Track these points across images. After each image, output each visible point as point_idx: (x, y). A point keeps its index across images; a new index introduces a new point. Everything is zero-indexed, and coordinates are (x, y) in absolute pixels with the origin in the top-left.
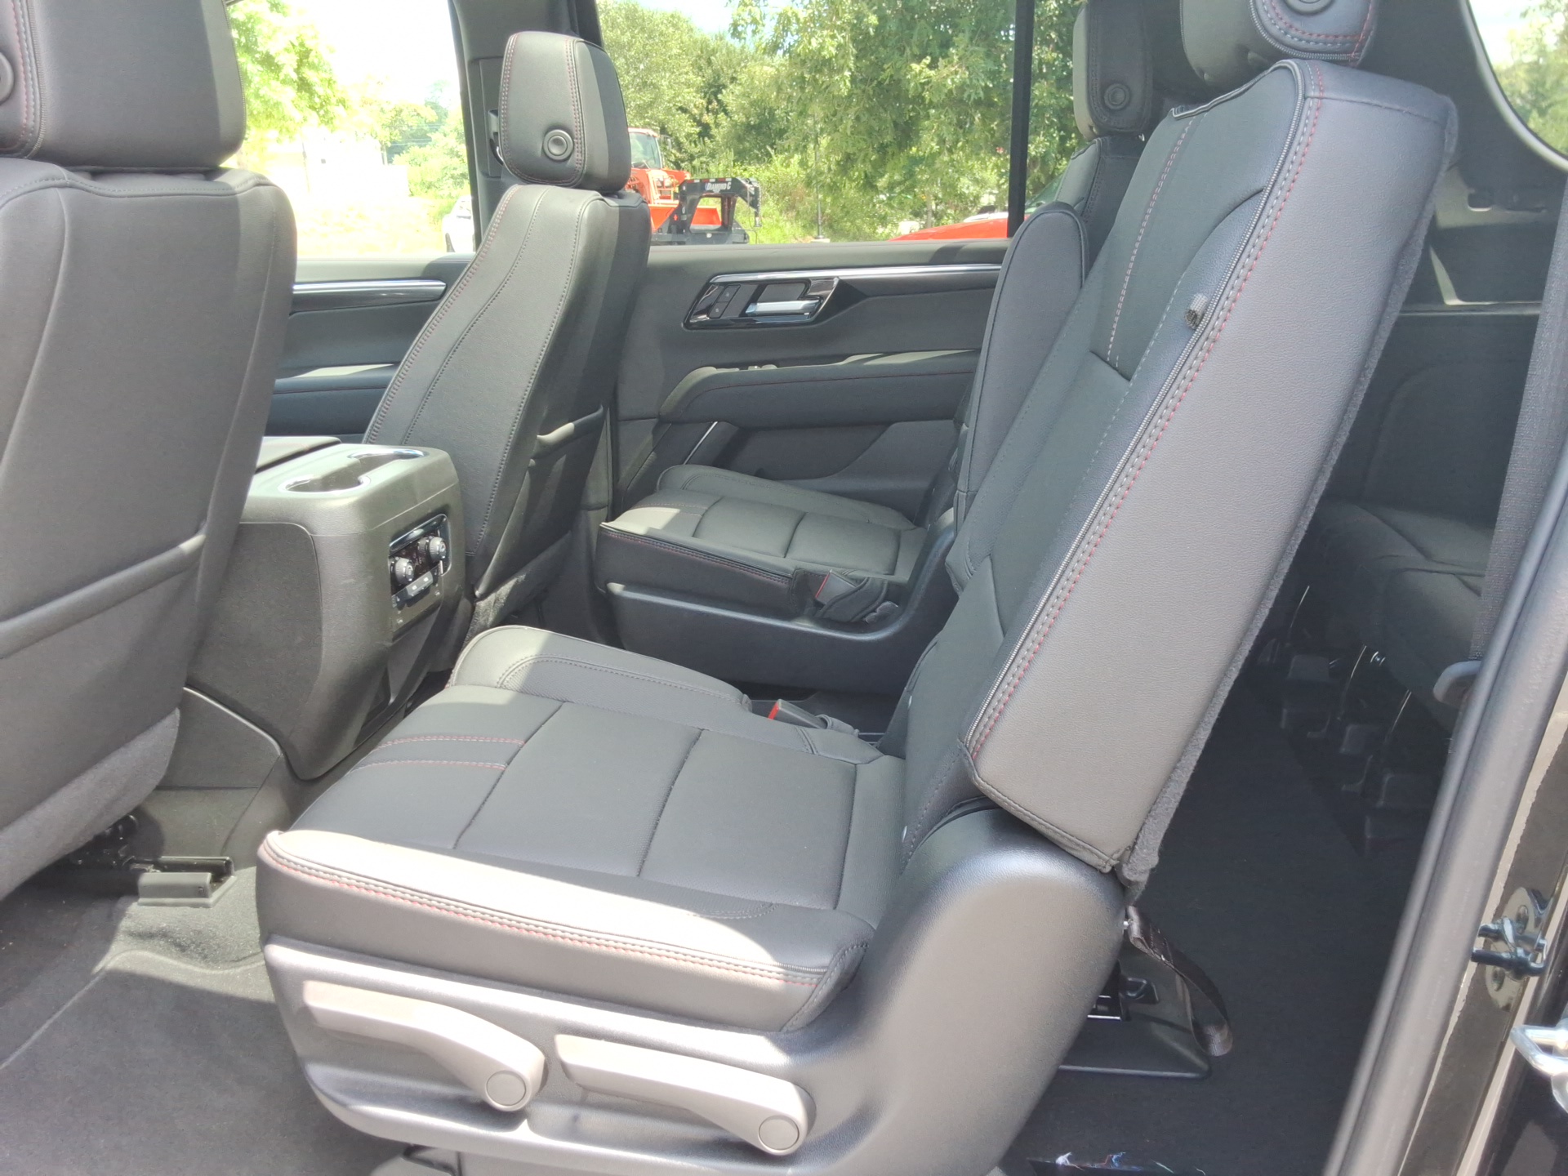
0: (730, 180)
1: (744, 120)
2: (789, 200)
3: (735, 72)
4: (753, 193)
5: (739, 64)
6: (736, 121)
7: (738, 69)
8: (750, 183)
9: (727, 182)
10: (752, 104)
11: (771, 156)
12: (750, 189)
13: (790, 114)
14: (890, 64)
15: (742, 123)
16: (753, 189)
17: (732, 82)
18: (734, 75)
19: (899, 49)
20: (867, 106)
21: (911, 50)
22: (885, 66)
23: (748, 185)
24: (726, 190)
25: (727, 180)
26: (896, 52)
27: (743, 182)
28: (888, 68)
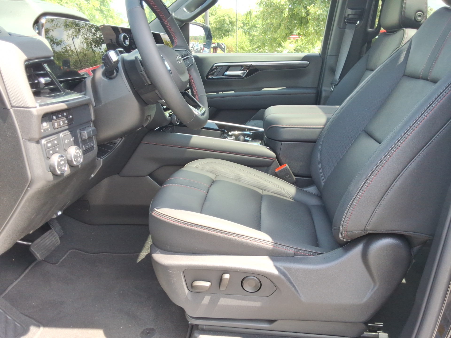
0: (217, 43)
1: (215, 26)
2: (228, 50)
3: (212, 12)
4: (224, 47)
5: (213, 10)
6: (213, 27)
7: (213, 11)
8: (223, 44)
9: (216, 44)
10: (218, 22)
11: (223, 37)
12: (223, 46)
13: (229, 25)
14: (296, 9)
15: (215, 27)
16: (224, 46)
17: (211, 15)
18: (212, 13)
19: (299, 4)
20: (288, 21)
21: (302, 4)
22: (295, 9)
23: (222, 45)
24: (215, 46)
25: (216, 43)
26: (298, 5)
27: (221, 44)
28: (296, 10)
